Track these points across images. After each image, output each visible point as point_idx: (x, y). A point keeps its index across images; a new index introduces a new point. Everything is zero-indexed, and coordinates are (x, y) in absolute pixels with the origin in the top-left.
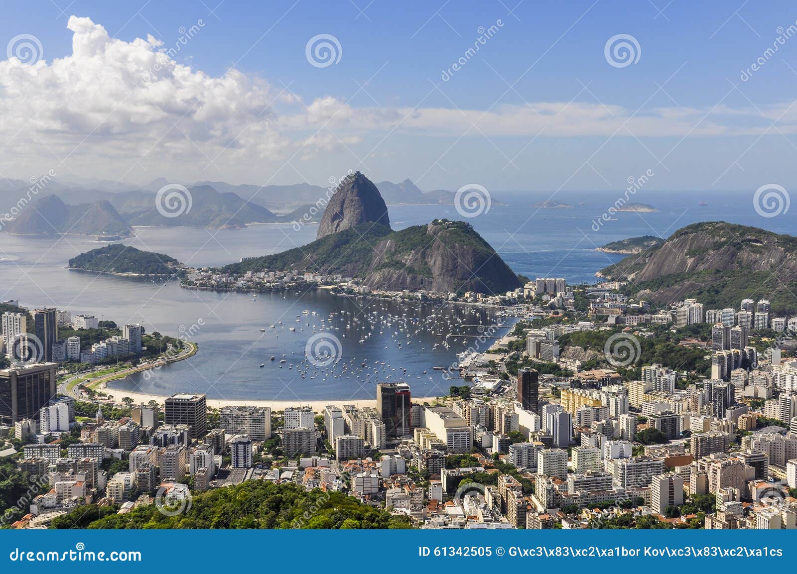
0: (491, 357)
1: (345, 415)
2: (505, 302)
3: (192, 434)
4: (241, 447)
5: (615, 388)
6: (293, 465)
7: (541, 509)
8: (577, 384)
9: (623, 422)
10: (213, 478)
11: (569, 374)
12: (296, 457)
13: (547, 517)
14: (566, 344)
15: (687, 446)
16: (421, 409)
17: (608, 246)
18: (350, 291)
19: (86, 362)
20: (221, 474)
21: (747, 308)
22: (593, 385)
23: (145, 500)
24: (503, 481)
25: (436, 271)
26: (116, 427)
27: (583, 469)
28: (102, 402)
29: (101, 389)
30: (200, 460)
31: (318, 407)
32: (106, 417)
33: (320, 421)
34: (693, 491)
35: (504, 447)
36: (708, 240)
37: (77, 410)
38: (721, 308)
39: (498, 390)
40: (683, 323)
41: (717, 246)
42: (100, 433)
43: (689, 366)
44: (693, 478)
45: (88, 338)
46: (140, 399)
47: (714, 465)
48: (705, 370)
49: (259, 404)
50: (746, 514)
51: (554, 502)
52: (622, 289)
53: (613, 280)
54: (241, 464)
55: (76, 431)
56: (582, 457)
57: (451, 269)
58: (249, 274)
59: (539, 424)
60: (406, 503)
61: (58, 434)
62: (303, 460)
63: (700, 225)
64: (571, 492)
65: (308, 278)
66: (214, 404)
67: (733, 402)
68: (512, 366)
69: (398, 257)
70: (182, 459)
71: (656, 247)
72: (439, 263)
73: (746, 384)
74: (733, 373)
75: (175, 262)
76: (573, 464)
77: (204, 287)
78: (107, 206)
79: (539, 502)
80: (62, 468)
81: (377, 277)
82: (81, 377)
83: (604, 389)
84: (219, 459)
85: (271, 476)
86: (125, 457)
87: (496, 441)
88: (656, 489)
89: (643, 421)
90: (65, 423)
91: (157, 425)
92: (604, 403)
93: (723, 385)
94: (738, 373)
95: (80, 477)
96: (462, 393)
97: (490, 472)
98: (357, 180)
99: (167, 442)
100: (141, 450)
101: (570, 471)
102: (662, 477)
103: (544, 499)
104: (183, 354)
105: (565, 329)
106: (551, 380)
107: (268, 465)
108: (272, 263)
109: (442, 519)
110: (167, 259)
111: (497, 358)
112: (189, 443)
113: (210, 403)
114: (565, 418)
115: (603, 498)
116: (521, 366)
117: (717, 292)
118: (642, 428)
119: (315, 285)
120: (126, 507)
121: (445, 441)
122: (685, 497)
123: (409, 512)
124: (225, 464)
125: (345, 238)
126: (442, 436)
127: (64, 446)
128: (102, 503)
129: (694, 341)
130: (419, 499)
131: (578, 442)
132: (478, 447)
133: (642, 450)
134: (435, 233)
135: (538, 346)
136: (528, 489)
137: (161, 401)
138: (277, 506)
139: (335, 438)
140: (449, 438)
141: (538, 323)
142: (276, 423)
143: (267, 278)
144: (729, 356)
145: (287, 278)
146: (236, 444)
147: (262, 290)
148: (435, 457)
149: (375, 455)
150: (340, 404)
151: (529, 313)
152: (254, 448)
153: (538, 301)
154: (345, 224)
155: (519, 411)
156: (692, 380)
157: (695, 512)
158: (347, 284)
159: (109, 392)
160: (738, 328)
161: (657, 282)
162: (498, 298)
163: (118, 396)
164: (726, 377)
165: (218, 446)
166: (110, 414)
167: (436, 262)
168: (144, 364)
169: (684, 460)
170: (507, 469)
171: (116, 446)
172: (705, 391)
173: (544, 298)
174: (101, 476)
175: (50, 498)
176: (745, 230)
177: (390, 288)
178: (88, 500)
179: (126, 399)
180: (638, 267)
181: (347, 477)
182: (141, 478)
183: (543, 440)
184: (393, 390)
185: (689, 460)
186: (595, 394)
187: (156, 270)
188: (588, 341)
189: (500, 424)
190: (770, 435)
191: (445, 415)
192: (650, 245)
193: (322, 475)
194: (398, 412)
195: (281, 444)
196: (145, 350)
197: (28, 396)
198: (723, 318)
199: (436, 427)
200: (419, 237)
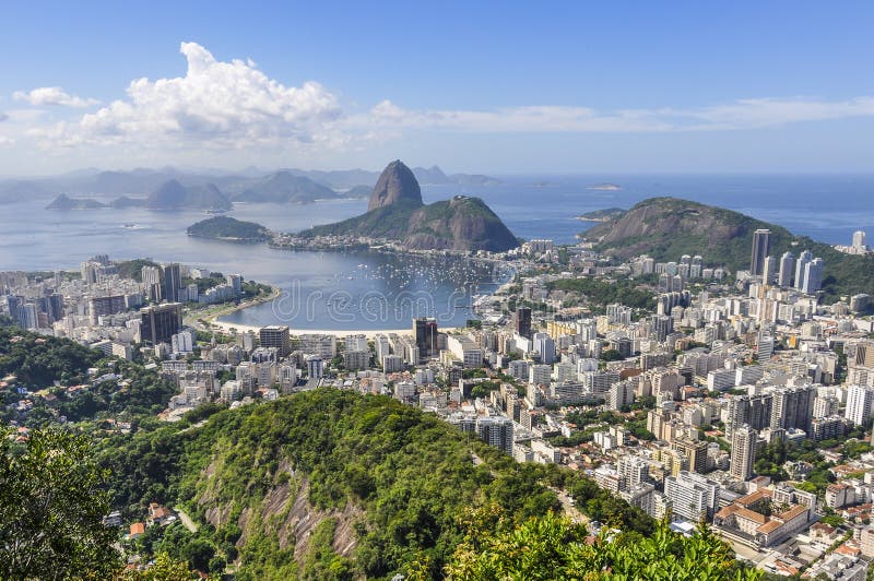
0: (496, 298)
1: (389, 340)
2: (507, 258)
3: (279, 354)
4: (315, 364)
5: (587, 321)
6: (352, 375)
7: (531, 407)
8: (559, 318)
9: (592, 345)
10: (295, 385)
11: (552, 310)
12: (354, 371)
13: (535, 413)
14: (551, 288)
15: (638, 362)
16: (445, 336)
17: (586, 215)
18: (393, 250)
19: (202, 302)
20: (302, 382)
21: (685, 261)
22: (571, 318)
23: (248, 400)
24: (504, 388)
25: (456, 235)
26: (225, 349)
27: (562, 377)
28: (215, 331)
29: (214, 321)
30: (286, 373)
31: (370, 335)
32: (219, 342)
33: (372, 346)
34: (641, 394)
35: (505, 363)
36: (659, 211)
37: (198, 337)
38: (666, 262)
39: (502, 323)
40: (638, 272)
41: (666, 215)
42: (215, 353)
43: (642, 304)
44: (641, 385)
45: (203, 285)
46: (242, 329)
47: (656, 375)
48: (653, 307)
49: (327, 333)
50: (677, 410)
51: (541, 402)
52: (594, 247)
53: (588, 241)
54: (315, 374)
55: (198, 352)
56: (561, 370)
57: (467, 234)
58: (318, 238)
59: (531, 347)
60: (434, 403)
61: (185, 354)
62: (359, 373)
63: (653, 200)
64: (553, 395)
65: (362, 240)
66: (295, 333)
67: (672, 331)
68: (512, 305)
69: (428, 225)
70: (273, 372)
71: (621, 216)
72: (458, 229)
73: (682, 317)
74: (673, 309)
75: (263, 228)
76: (555, 375)
77: (285, 247)
78: (214, 188)
79: (530, 402)
80: (189, 377)
81: (413, 239)
82: (199, 313)
83: (579, 321)
84: (299, 372)
85: (337, 384)
86: (233, 370)
87: (499, 359)
88: (614, 393)
89: (607, 344)
90: (189, 346)
91: (254, 349)
92: (578, 332)
93: (666, 318)
94: (677, 309)
95: (202, 384)
96: (475, 325)
97: (495, 381)
98: (397, 168)
99: (262, 359)
100: (244, 365)
101: (553, 380)
102: (619, 384)
103: (533, 400)
104: (271, 296)
105: (551, 278)
106: (540, 316)
107: (334, 376)
108: (334, 229)
109: (459, 414)
110: (258, 227)
111: (501, 299)
112: (278, 360)
113: (291, 332)
114: (550, 343)
115: (576, 399)
116: (519, 304)
117: (664, 250)
118: (605, 349)
119: (367, 245)
120: (235, 405)
121: (462, 359)
122: (635, 398)
123: (436, 409)
124: (303, 375)
125: (389, 211)
126: (461, 356)
127: (189, 362)
128: (218, 402)
129: (646, 286)
130: (443, 400)
131: (559, 359)
132: (487, 363)
133: (605, 365)
134: (456, 207)
135: (531, 289)
136: (522, 394)
137: (257, 330)
138: (341, 405)
139: (382, 358)
140: (465, 357)
141: (531, 274)
142: (340, 346)
143: (331, 240)
144: (671, 297)
145: (346, 240)
146: (312, 361)
147: (328, 249)
148: (455, 371)
149: (412, 369)
150: (386, 333)
151: (525, 265)
152: (324, 364)
153: (531, 257)
154: (388, 200)
155: (516, 337)
156: (643, 314)
157: (641, 408)
158: (391, 245)
159: (220, 324)
160: (678, 276)
161: (621, 243)
162: (502, 255)
163: (226, 327)
164: (668, 313)
165: (299, 364)
166: (221, 339)
167: (456, 228)
168: (244, 304)
169: (635, 372)
170: (506, 379)
171: (226, 362)
172: (653, 322)
173: (537, 254)
174: (217, 383)
175: (181, 398)
176: (685, 204)
177: (422, 248)
178: (208, 400)
179: (232, 329)
180: (607, 231)
181: (391, 385)
182: (245, 385)
183: (533, 358)
184: (424, 323)
185: (640, 371)
186: (572, 325)
187: (250, 235)
188: (568, 286)
189: (502, 347)
190: (697, 354)
191: (463, 340)
192: (616, 215)
193: (373, 383)
194: (428, 339)
195: (343, 361)
196: (244, 293)
197: (162, 327)
198: (667, 269)
199: (456, 349)
200: (444, 210)
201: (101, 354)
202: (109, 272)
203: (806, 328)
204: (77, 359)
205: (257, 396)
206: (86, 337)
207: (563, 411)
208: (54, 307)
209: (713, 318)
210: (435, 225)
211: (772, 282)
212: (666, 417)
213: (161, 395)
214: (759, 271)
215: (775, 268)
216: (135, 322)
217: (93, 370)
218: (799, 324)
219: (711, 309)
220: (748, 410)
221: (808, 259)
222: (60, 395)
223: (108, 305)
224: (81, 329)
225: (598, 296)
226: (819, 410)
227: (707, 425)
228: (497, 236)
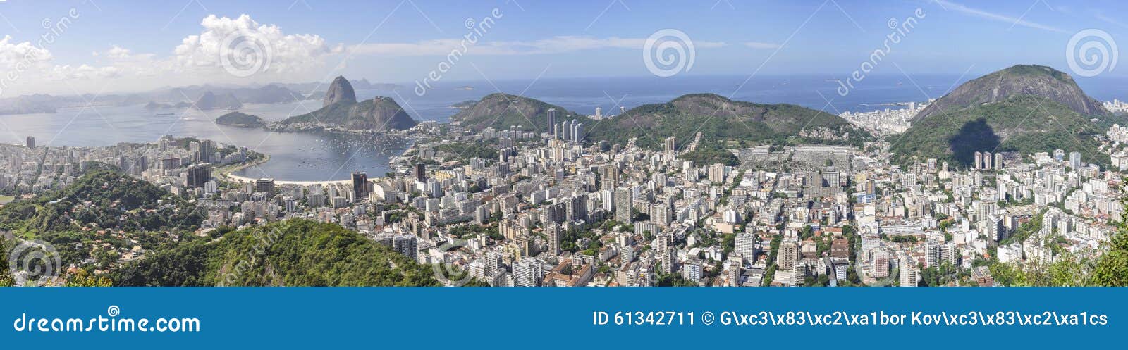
0: (404, 158)
1: (337, 188)
2: (410, 133)
3: (268, 196)
4: (290, 203)
5: (459, 169)
6: (314, 211)
7: (428, 226)
8: (443, 168)
9: (463, 184)
10: (278, 216)
11: (439, 164)
12: (315, 207)
13: (430, 230)
14: (437, 150)
15: (491, 191)
16: (372, 184)
17: (456, 105)
18: (339, 130)
19: (223, 163)
20: (282, 215)
21: (513, 129)
22: (451, 169)
23: (248, 225)
24: (410, 215)
25: (377, 120)
26: (236, 192)
27: (446, 206)
28: (230, 181)
29: (229, 175)
30: (272, 208)
31: (325, 184)
32: (232, 188)
33: (326, 190)
34: (494, 212)
35: (411, 200)
36: (496, 101)
38: (502, 130)
39: (408, 174)
40: (487, 138)
41: (500, 103)
42: (229, 195)
43: (490, 156)
44: (494, 206)
45: (224, 153)
46: (246, 180)
47: (502, 199)
48: (497, 158)
49: (298, 183)
50: (516, 218)
51: (434, 223)
52: (461, 125)
53: (457, 121)
54: (290, 210)
55: (219, 193)
56: (446, 201)
57: (384, 119)
58: (293, 124)
59: (426, 187)
60: (366, 227)
61: (211, 194)
62: (318, 208)
63: (493, 95)
64: (441, 218)
65: (320, 125)
66: (278, 183)
67: (509, 171)
68: (413, 161)
69: (360, 114)
70: (264, 207)
71: (475, 105)
72: (378, 117)
73: (514, 162)
74: (508, 158)
75: (260, 119)
76: (442, 205)
77: (273, 130)
78: (232, 95)
79: (427, 223)
80: (214, 209)
81: (351, 123)
82: (221, 170)
83: (455, 170)
84: (280, 208)
85: (304, 216)
86: (240, 205)
87: (407, 196)
88: (478, 212)
89: (472, 183)
90: (214, 190)
91: (253, 192)
92: (455, 176)
93: (505, 163)
94: (510, 158)
95: (221, 213)
96: (391, 176)
97: (404, 211)
98: (340, 80)
99: (258, 199)
100: (246, 203)
101: (440, 208)
102: (480, 207)
103: (429, 223)
104: (264, 160)
105: (436, 144)
106: (431, 167)
107: (302, 211)
108: (303, 118)
109: (382, 234)
110: (256, 118)
111: (406, 158)
112: (267, 200)
113: (275, 182)
114: (438, 184)
115: (455, 219)
116: (417, 162)
117: (501, 123)
118: (471, 186)
119: (322, 128)
120: (240, 228)
121: (384, 198)
122: (491, 214)
123: (367, 232)
124: (283, 210)
125: (336, 106)
126: (382, 196)
127: (214, 200)
128: (230, 226)
129: (492, 145)
130: (372, 225)
131: (444, 194)
132: (399, 200)
133: (472, 195)
134: (377, 103)
135: (425, 152)
136: (422, 218)
137: (255, 181)
138: (305, 230)
139: (332, 199)
140: (385, 196)
141: (424, 142)
142: (306, 192)
143: (301, 125)
144: (507, 151)
145: (310, 125)
146: (288, 201)
147: (299, 131)
148: (379, 206)
149: (351, 206)
150: (335, 182)
151: (420, 137)
152: (296, 203)
153: (424, 132)
154: (335, 100)
155: (417, 182)
156: (492, 162)
157: (495, 220)
158: (337, 127)
159: (233, 177)
160: (510, 139)
161: (476, 121)
162: (406, 131)
163: (236, 179)
164: (506, 160)
165: (281, 203)
166: (233, 186)
167: (377, 116)
168: (247, 165)
169: (489, 198)
170: (412, 209)
171: (236, 201)
172: (498, 167)
173: (427, 130)
174: (230, 214)
175: (208, 222)
176: (509, 96)
177: (357, 129)
178: (224, 224)
179: (240, 180)
180: (467, 114)
181: (338, 216)
182: (247, 215)
183: (428, 195)
184: (359, 175)
185: (493, 197)
186: (451, 172)
187: (252, 123)
188: (446, 148)
189: (408, 189)
190: (524, 183)
191: (383, 186)
192: (472, 105)
193: (327, 215)
194: (361, 185)
195: (308, 201)
196: (247, 159)
197: (199, 177)
198: (503, 135)
199: (379, 192)
200: (369, 105)
201: (165, 192)
202: (172, 144)
203: (579, 161)
204: (153, 193)
205: (254, 223)
206: (158, 181)
207: (448, 227)
208: (143, 164)
209: (531, 161)
210: (364, 115)
211: (560, 138)
212: (509, 224)
213: (196, 220)
214: (552, 133)
215: (560, 131)
216: (185, 174)
217: (160, 201)
218: (575, 160)
219: (529, 156)
220: (554, 212)
221: (575, 124)
222: (142, 214)
223: (171, 164)
224: (155, 176)
225: (465, 153)
226: (590, 206)
227: (533, 225)
228: (404, 120)
